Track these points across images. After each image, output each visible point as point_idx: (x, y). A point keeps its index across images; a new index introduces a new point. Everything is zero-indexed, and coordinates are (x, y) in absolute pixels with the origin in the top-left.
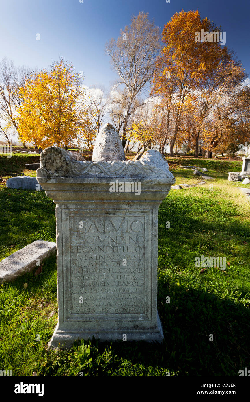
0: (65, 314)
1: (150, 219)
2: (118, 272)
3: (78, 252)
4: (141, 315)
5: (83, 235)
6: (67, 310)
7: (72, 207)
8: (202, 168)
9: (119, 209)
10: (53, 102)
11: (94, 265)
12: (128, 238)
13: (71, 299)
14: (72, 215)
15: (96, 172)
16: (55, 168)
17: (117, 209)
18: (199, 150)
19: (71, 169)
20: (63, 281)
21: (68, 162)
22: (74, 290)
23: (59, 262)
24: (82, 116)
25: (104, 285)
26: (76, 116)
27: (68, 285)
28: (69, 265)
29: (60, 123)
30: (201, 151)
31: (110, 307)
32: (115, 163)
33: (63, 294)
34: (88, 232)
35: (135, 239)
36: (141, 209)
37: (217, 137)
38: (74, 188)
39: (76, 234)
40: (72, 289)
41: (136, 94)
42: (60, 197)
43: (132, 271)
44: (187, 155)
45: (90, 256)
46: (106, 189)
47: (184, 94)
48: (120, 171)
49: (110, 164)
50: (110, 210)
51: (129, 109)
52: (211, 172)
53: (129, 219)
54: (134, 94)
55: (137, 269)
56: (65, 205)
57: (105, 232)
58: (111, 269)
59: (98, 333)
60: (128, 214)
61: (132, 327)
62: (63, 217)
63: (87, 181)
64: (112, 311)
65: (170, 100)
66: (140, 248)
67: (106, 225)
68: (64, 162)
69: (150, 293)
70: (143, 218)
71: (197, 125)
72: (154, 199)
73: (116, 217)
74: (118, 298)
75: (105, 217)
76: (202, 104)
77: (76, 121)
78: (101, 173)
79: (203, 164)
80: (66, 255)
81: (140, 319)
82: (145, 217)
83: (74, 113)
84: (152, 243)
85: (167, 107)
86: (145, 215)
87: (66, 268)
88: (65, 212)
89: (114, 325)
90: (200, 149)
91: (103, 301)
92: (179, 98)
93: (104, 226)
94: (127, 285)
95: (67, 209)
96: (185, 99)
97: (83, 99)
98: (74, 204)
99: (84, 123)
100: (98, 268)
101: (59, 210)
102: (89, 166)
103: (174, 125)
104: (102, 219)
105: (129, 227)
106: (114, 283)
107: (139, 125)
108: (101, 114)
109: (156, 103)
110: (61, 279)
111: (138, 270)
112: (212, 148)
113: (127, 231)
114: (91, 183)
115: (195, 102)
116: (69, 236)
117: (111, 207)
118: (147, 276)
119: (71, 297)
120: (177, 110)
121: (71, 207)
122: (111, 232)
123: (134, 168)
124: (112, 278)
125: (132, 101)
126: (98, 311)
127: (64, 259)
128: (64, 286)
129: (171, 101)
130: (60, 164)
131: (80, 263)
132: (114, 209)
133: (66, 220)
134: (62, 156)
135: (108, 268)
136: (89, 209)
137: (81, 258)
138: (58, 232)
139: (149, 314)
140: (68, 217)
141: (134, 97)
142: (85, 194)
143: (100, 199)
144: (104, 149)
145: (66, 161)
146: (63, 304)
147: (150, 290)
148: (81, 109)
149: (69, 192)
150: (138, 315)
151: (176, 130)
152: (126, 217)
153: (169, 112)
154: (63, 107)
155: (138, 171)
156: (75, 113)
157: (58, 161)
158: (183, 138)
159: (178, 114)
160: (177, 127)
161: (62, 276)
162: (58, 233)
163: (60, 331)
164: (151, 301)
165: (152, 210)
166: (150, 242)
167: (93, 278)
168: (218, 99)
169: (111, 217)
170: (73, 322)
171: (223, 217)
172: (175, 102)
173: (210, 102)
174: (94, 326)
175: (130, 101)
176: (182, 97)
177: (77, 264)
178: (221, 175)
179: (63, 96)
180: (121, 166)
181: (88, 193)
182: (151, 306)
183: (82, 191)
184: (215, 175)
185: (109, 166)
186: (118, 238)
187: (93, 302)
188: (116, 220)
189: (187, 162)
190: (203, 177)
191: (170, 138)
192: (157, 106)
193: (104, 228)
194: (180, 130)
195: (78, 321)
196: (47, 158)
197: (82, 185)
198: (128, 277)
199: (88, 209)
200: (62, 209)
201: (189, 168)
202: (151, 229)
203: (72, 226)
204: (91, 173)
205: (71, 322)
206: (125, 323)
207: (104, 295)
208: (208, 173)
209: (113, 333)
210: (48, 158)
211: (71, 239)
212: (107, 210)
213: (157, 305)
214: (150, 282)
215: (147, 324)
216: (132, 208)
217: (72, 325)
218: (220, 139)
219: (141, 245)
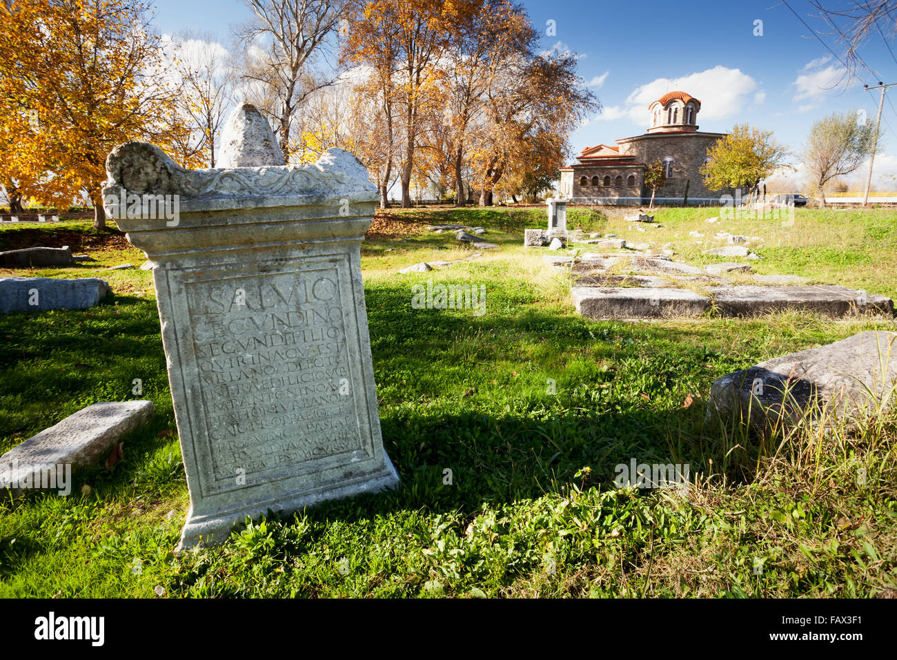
0: (203, 482)
1: (348, 272)
2: (300, 381)
3: (213, 355)
4: (355, 452)
5: (218, 319)
6: (206, 475)
7: (188, 264)
8: (473, 226)
9: (286, 260)
10: (61, 71)
11: (250, 376)
12: (310, 313)
13: (212, 452)
14: (191, 281)
15: (232, 188)
16: (145, 184)
17: (281, 260)
18: (466, 191)
19: (179, 185)
20: (189, 418)
21: (172, 172)
22: (215, 433)
23: (174, 378)
24: (159, 113)
25: (277, 412)
26: (142, 112)
27: (202, 423)
28: (197, 384)
29: (92, 132)
30: (470, 194)
31: (293, 451)
32: (268, 170)
33: (193, 444)
34: (229, 311)
35: (324, 314)
36: (328, 256)
37: (496, 160)
38: (190, 223)
39: (203, 318)
40: (211, 431)
41: (304, 60)
42: (160, 244)
43: (326, 375)
44: (442, 203)
45: (240, 359)
46: (255, 219)
47: (419, 65)
48: (280, 184)
49: (258, 173)
50: (269, 263)
51: (291, 96)
52: (492, 233)
53: (308, 277)
54: (298, 59)
55: (336, 369)
56: (173, 262)
57: (263, 308)
58: (285, 378)
59: (277, 501)
60: (304, 267)
61: (342, 478)
62: (171, 287)
63: (215, 205)
64: (299, 458)
65: (389, 78)
66: (335, 329)
67: (264, 293)
68: (163, 171)
69: (365, 409)
70: (334, 272)
71: (453, 133)
72: (350, 234)
73: (281, 277)
74: (307, 431)
75: (261, 279)
76: (460, 88)
77: (143, 126)
78: (243, 189)
79: (475, 218)
80: (188, 365)
81: (353, 460)
82: (337, 270)
83: (133, 103)
84: (356, 316)
85: (385, 93)
86: (337, 267)
87: (192, 390)
88: (175, 277)
89: (307, 481)
90: (469, 189)
91: (279, 442)
92: (408, 72)
93: (260, 295)
94: (320, 404)
95: (178, 269)
96: (422, 75)
97: (157, 67)
98: (192, 257)
99: (168, 132)
100: (260, 380)
101: (160, 273)
102: (217, 178)
103: (405, 133)
104: (255, 282)
105: (309, 291)
106: (295, 403)
107: (320, 135)
108: (215, 107)
109: (356, 82)
110: (185, 414)
111: (338, 371)
112: (490, 183)
113: (307, 301)
114: (223, 208)
115: (444, 83)
116: (189, 324)
117: (271, 257)
118: (355, 379)
119: (211, 447)
120: (407, 101)
121: (186, 265)
122: (276, 306)
123: (305, 179)
124: (290, 395)
125: (294, 76)
126: (270, 463)
127: (184, 372)
128: (193, 428)
129: (392, 80)
130: (155, 176)
131: (220, 377)
132: (277, 260)
133: (180, 292)
134: (156, 160)
135: (279, 376)
136: (226, 265)
137: (222, 365)
138: (163, 319)
139: (368, 447)
140: (182, 287)
141: (301, 68)
142: (214, 232)
143: (246, 243)
144: (243, 151)
145: (166, 168)
146: (196, 464)
147: (364, 404)
148: (155, 94)
149: (180, 231)
150: (349, 454)
151: (411, 145)
152: (302, 274)
153: (389, 103)
154: (97, 85)
155: (313, 184)
156: (136, 104)
157: (149, 170)
158: (427, 165)
159: (410, 111)
160: (412, 138)
161: (184, 408)
162: (163, 322)
163: (198, 517)
164: (370, 423)
165: (349, 255)
166: (352, 315)
167: (251, 401)
168: (490, 79)
169: (272, 276)
170: (223, 495)
171: (510, 307)
172: (401, 82)
173: (476, 84)
174: (268, 492)
175: (291, 77)
176: (414, 70)
177: (215, 379)
178: (512, 239)
179: (92, 56)
180: (280, 176)
181: (220, 231)
182: (371, 431)
183: (206, 227)
184: (499, 239)
185: (257, 176)
186: (290, 315)
187: (259, 447)
188: (283, 282)
189: (441, 215)
190: (476, 245)
191: (398, 165)
192: (360, 90)
193: (261, 301)
194: (419, 146)
195: (233, 491)
196: (124, 165)
197: (207, 216)
198: (320, 388)
199: (222, 265)
200: (167, 271)
201: (448, 229)
202: (350, 290)
203: (193, 304)
204: (221, 191)
205: (219, 496)
206: (327, 472)
207: (278, 432)
208: (487, 235)
209: (306, 495)
210: (127, 164)
211: (194, 330)
212: (263, 264)
213: (380, 429)
214: (362, 388)
215: (367, 466)
216: (310, 255)
217: (222, 500)
218: (503, 164)
219: (337, 324)
